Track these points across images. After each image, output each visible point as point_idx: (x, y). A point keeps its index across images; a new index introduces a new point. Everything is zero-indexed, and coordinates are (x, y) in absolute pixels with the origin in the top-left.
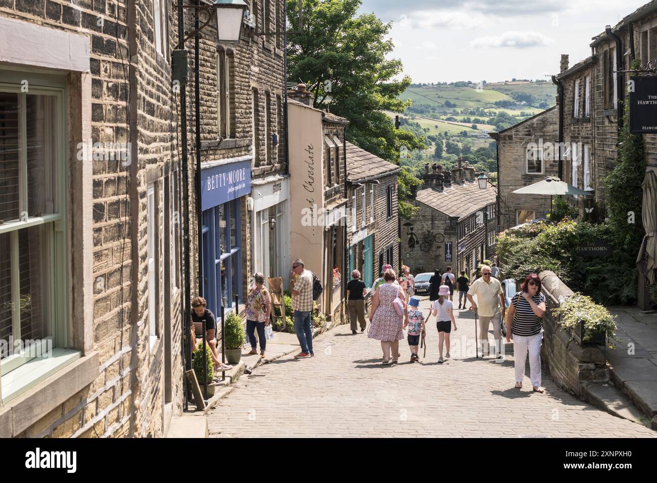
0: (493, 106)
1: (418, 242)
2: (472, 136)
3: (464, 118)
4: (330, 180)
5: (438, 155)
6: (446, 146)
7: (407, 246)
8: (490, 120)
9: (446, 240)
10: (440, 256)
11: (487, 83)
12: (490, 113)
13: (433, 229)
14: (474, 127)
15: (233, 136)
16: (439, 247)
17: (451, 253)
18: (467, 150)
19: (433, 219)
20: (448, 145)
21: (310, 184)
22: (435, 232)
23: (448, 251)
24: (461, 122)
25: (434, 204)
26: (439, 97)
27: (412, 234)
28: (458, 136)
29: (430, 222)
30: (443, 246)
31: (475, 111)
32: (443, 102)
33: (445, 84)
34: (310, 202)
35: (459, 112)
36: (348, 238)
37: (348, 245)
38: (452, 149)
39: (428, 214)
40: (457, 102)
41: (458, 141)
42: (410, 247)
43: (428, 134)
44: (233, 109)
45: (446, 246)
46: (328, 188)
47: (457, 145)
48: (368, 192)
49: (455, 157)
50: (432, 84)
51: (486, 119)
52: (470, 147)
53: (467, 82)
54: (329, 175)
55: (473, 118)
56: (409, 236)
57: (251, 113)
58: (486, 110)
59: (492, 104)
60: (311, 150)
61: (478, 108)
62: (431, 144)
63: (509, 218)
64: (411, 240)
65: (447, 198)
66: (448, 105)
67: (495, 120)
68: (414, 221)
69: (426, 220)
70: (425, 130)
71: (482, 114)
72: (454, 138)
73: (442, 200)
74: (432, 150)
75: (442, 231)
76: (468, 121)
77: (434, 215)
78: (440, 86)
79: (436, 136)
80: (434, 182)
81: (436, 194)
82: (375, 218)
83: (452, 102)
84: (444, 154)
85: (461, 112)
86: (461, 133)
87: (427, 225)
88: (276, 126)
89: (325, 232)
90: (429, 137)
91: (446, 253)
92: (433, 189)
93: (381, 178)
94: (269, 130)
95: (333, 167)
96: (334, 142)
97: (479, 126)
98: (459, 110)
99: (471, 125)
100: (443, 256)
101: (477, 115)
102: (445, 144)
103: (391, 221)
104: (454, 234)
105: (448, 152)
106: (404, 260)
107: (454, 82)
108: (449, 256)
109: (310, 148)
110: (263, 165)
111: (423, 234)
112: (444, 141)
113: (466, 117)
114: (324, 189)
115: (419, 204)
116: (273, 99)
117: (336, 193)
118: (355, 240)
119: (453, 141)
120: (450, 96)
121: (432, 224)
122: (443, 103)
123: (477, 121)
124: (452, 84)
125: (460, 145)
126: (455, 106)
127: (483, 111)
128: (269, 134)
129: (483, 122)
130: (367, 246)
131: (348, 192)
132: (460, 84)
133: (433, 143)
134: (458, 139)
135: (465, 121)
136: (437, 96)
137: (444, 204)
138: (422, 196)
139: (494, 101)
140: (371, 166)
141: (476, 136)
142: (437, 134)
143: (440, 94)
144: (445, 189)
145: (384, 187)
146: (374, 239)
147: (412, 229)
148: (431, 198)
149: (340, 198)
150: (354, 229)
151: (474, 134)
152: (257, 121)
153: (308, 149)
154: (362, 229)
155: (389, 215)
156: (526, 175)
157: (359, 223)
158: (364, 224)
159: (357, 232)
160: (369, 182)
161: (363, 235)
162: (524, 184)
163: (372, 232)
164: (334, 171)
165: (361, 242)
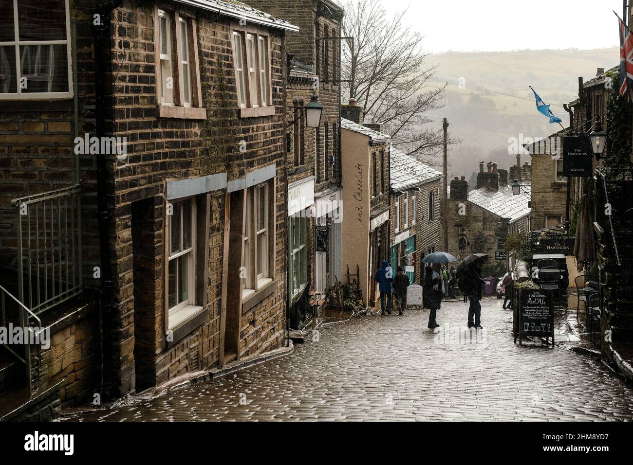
1: (468, 243)
4: (375, 190)
7: (457, 247)
9: (497, 242)
10: (490, 257)
13: (484, 229)
15: (302, 163)
16: (490, 249)
19: (484, 220)
21: (359, 194)
22: (487, 233)
25: (486, 205)
27: (463, 235)
29: (482, 223)
30: (494, 248)
34: (359, 209)
36: (391, 238)
37: (391, 244)
39: (480, 215)
42: (460, 248)
44: (302, 143)
46: (373, 197)
48: (410, 197)
54: (375, 185)
56: (460, 237)
57: (314, 143)
60: (360, 167)
63: (539, 221)
64: (462, 241)
68: (465, 222)
69: (477, 221)
73: (495, 201)
75: (493, 233)
77: (488, 217)
80: (490, 181)
81: (490, 194)
82: (417, 222)
87: (478, 226)
88: (331, 148)
89: (370, 234)
92: (487, 189)
93: (423, 186)
94: (327, 152)
95: (379, 179)
100: (494, 257)
103: (434, 223)
109: (359, 165)
110: (323, 181)
111: (475, 235)
114: (370, 197)
115: (470, 206)
116: (330, 127)
117: (381, 200)
118: (398, 240)
121: (484, 225)
128: (326, 156)
130: (408, 245)
131: (392, 198)
137: (498, 205)
138: (474, 196)
144: (500, 189)
145: (427, 193)
146: (416, 239)
147: (463, 230)
149: (384, 205)
150: (397, 230)
152: (318, 147)
153: (357, 165)
154: (404, 231)
155: (431, 218)
156: (555, 183)
157: (402, 225)
158: (406, 226)
159: (400, 233)
160: (412, 189)
161: (405, 235)
162: (553, 192)
163: (414, 233)
164: (379, 183)
165: (403, 242)
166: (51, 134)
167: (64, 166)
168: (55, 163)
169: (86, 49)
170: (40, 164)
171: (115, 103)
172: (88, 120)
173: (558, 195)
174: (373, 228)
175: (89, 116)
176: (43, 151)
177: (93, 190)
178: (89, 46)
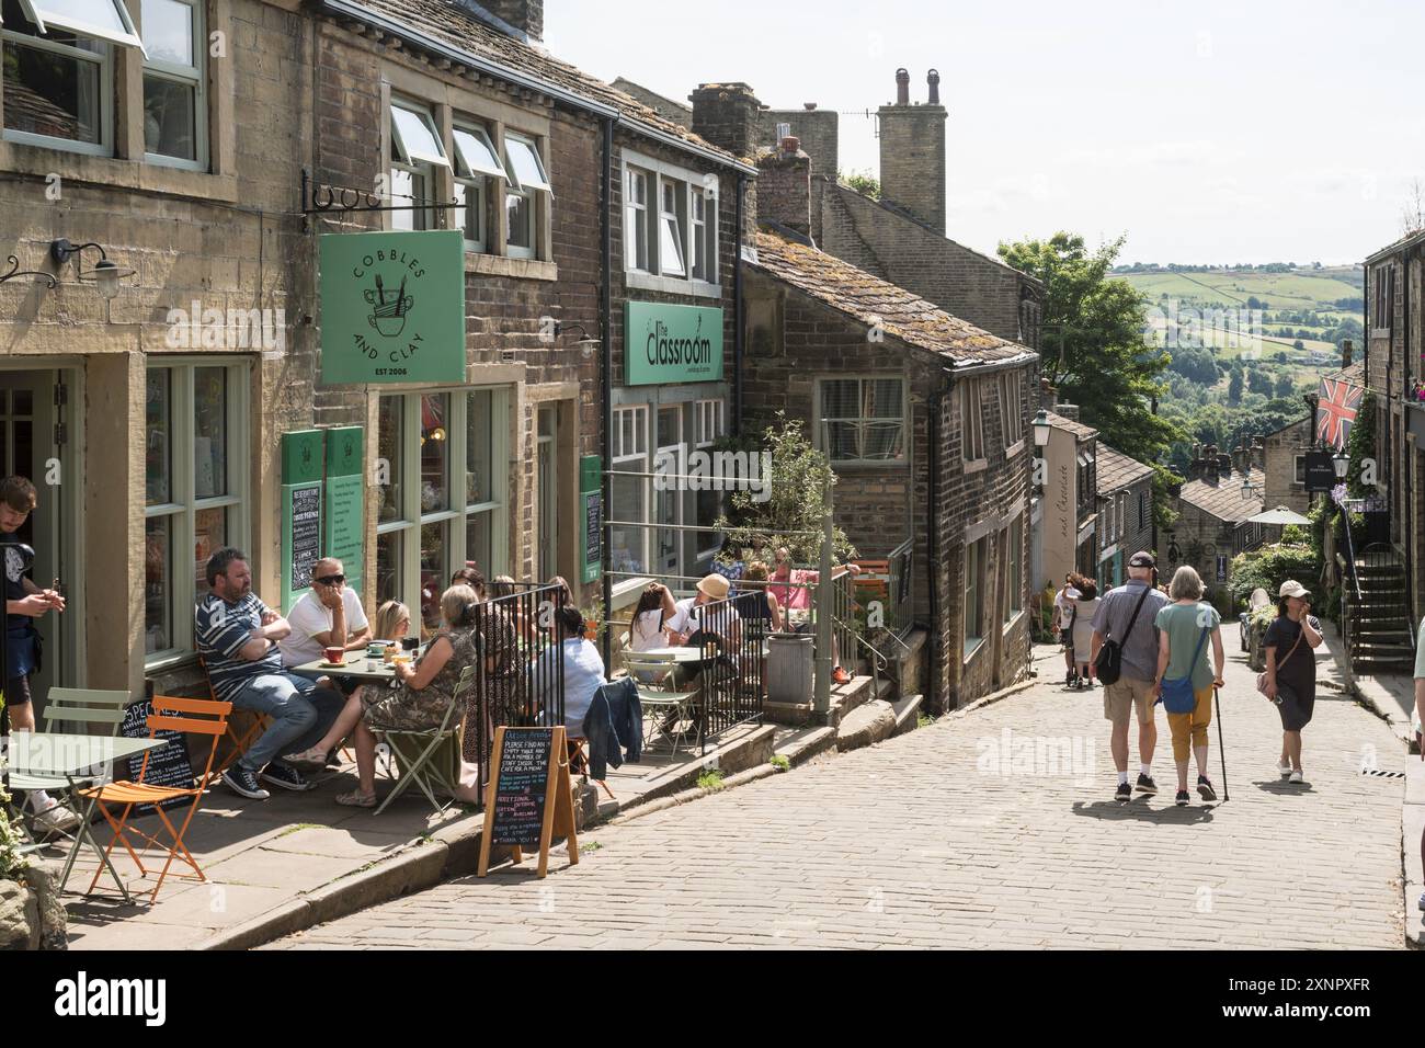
0: (1333, 307)
1: (1181, 555)
2: (1295, 362)
3: (1281, 330)
4: (1081, 498)
5: (1234, 394)
6: (1249, 379)
7: (1166, 559)
8: (1327, 333)
9: (1219, 552)
10: (1210, 573)
11: (1323, 265)
12: (1327, 320)
13: (1201, 537)
14: (1299, 346)
16: (1209, 562)
17: (1225, 570)
18: (1285, 387)
19: (1201, 525)
20: (1252, 377)
21: (1063, 503)
22: (1204, 541)
23: (1221, 567)
24: (1276, 335)
25: (1203, 503)
26: (1238, 290)
27: (1173, 543)
28: (1270, 362)
29: (1197, 529)
30: (1214, 560)
31: (1300, 316)
32: (1245, 299)
33: (1250, 267)
34: (1064, 522)
35: (1274, 317)
36: (1097, 555)
37: (1097, 561)
38: (1259, 385)
39: (1196, 517)
40: (1270, 300)
41: (1270, 371)
42: (1170, 561)
43: (1218, 357)
45: (1219, 560)
46: (1079, 507)
47: (1268, 378)
48: (1117, 503)
49: (1262, 400)
50: (1227, 266)
51: (1320, 331)
52: (1291, 381)
53: (1287, 264)
54: (1081, 492)
55: (1296, 329)
56: (1170, 547)
58: (1320, 315)
59: (1331, 304)
60: (1065, 471)
61: (1307, 311)
62: (1222, 376)
64: (1172, 552)
65: (1222, 494)
66: (1254, 304)
67: (1335, 334)
68: (1177, 526)
69: (1192, 525)
70: (1212, 350)
71: (1314, 323)
72: (1263, 364)
73: (1213, 498)
74: (1224, 384)
75: (1213, 541)
76: (1289, 334)
77: (1203, 518)
78: (1241, 271)
79: (1232, 361)
80: (1206, 470)
81: (1207, 488)
82: (1125, 532)
83: (1261, 299)
84: (1245, 394)
85: (1277, 317)
86: (1275, 356)
87: (1193, 533)
89: (1077, 550)
90: (1219, 363)
91: (1218, 570)
92: (1204, 481)
93: (1131, 488)
95: (1084, 483)
96: (1085, 459)
97: (1306, 343)
98: (1272, 314)
99: (1292, 341)
100: (1215, 573)
101: (1307, 324)
102: (1246, 376)
103: (1143, 534)
104: (1228, 545)
105: (1252, 389)
106: (1161, 579)
107: (1266, 263)
108: (1222, 574)
111: (1189, 543)
112: (1246, 370)
113: (1284, 327)
114: (1076, 508)
115: (1183, 505)
117: (1087, 509)
118: (1105, 556)
119: (1262, 369)
120: (1258, 288)
121: (1200, 530)
122: (1246, 301)
123: (1304, 335)
124: (1261, 267)
125: (1273, 378)
126: (1265, 306)
127: (1314, 317)
129: (1314, 337)
130: (1115, 563)
131: (1098, 507)
132: (1274, 268)
133: (1227, 374)
134: (1270, 365)
135: (1282, 334)
136: (1234, 288)
137: (1218, 503)
138: (1188, 491)
139: (1333, 299)
140: (1122, 472)
141: (1301, 362)
142: (1234, 357)
143: (1240, 284)
144: (1221, 479)
145: (1136, 495)
147: (1173, 537)
148: (1200, 494)
149: (1090, 514)
150: (1103, 544)
151: (1298, 358)
153: (1062, 469)
154: (1111, 545)
155: (1141, 526)
156: (1294, 485)
157: (1108, 537)
158: (1113, 538)
159: (1106, 547)
160: (1120, 493)
161: (1113, 550)
162: (1292, 495)
163: (1123, 546)
164: (1084, 488)
165: (1110, 558)
166: (888, 495)
167: (899, 521)
168: (890, 519)
169: (920, 426)
170: (878, 519)
171: (942, 470)
172: (920, 484)
173: (1298, 499)
174: (1080, 543)
175: (921, 481)
176: (881, 509)
177: (923, 541)
178: (923, 423)
